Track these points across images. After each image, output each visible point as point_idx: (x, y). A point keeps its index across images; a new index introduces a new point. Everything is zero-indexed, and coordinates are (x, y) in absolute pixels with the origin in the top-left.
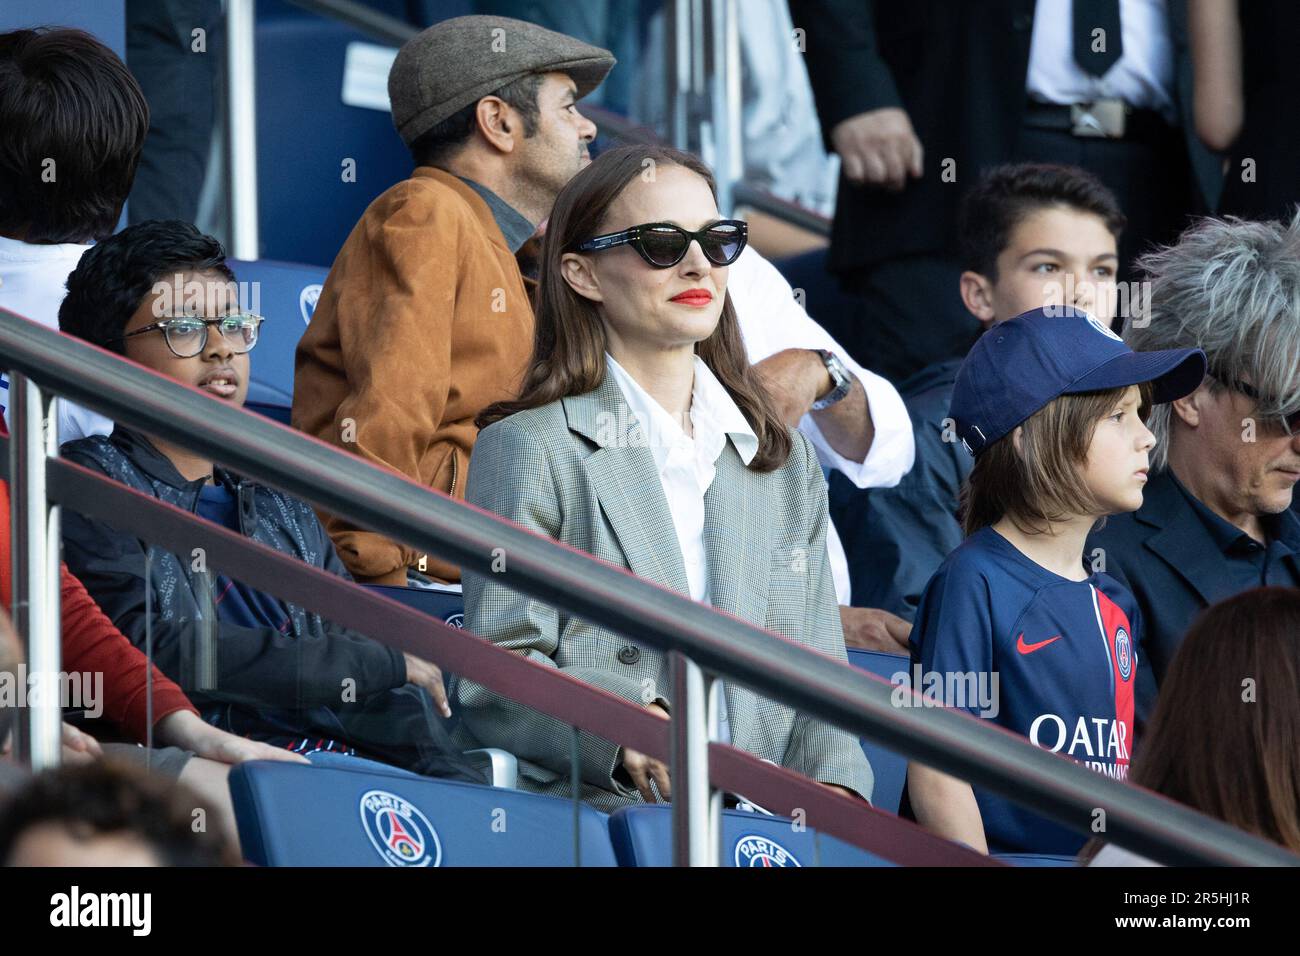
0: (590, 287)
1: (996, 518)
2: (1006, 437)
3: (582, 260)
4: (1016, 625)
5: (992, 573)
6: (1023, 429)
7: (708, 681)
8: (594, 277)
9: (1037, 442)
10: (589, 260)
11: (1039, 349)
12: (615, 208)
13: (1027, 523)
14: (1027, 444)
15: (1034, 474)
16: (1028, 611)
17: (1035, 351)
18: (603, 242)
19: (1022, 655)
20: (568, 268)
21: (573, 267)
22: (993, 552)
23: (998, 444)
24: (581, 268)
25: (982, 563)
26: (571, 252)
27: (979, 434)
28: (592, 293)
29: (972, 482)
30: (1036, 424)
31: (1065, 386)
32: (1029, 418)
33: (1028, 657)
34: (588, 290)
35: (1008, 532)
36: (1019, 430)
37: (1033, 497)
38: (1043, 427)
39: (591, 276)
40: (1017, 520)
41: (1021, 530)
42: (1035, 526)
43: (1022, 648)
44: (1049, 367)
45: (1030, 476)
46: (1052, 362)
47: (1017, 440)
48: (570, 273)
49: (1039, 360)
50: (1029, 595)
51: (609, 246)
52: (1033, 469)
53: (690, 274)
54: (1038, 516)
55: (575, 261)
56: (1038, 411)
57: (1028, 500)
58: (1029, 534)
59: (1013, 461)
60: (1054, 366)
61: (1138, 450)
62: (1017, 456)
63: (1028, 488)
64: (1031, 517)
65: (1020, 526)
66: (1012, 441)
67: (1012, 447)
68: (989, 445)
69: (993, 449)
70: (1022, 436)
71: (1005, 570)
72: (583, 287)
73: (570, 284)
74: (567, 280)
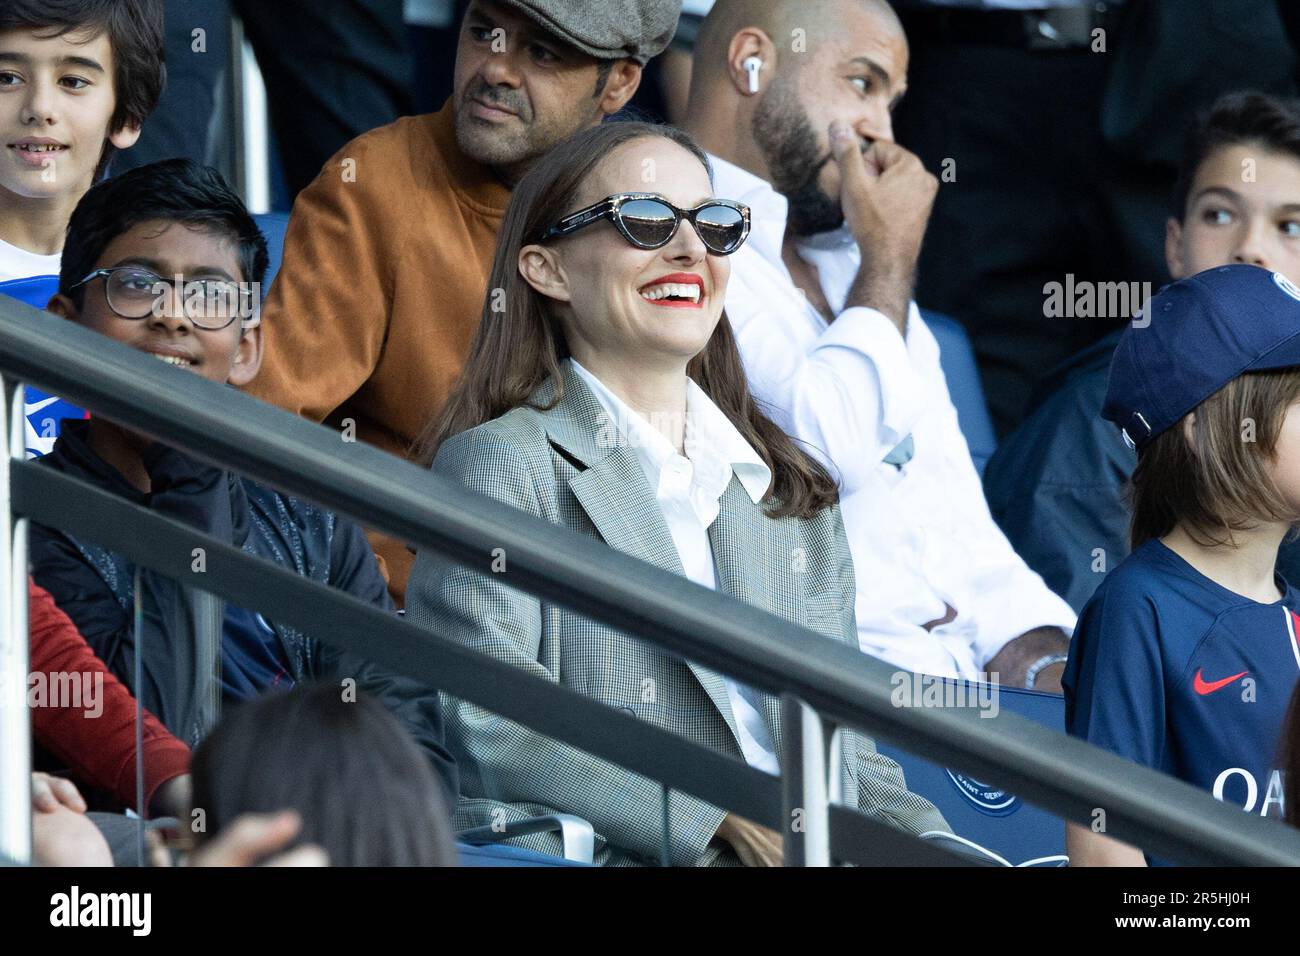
0: (555, 283)
1: (1166, 529)
2: (1176, 426)
3: (546, 253)
4: (1191, 659)
5: (1162, 597)
6: (1196, 416)
7: (828, 730)
8: (562, 272)
9: (1214, 432)
10: (555, 252)
11: (1214, 316)
13: (1204, 533)
14: (1199, 434)
15: (1210, 471)
16: (1206, 641)
17: (1210, 319)
18: (573, 222)
19: (1200, 695)
20: (528, 265)
21: (535, 262)
22: (1163, 571)
23: (1166, 434)
24: (545, 262)
25: (1149, 584)
26: (532, 244)
27: (1141, 421)
28: (555, 290)
29: (1135, 483)
30: (1212, 409)
31: (1248, 362)
32: (1203, 402)
33: (1205, 698)
34: (551, 288)
35: (1180, 546)
36: (1191, 418)
37: (1210, 500)
38: (1221, 414)
40: (1192, 529)
41: (1198, 543)
42: (1213, 535)
43: (1201, 687)
44: (1228, 338)
45: (1206, 474)
46: (1231, 333)
47: (1189, 431)
48: (530, 269)
49: (1216, 332)
50: (1206, 622)
51: (580, 226)
52: (1209, 465)
53: (678, 258)
54: (1217, 523)
55: (539, 255)
56: (1216, 392)
57: (1204, 504)
58: (1206, 546)
59: (1185, 457)
60: (1234, 338)
62: (1190, 451)
63: (1204, 490)
64: (1208, 525)
65: (1197, 538)
66: (1183, 433)
67: (1183, 439)
68: (1155, 437)
69: (1160, 441)
70: (1194, 424)
71: (1177, 591)
72: (547, 285)
73: (533, 284)
74: (527, 278)
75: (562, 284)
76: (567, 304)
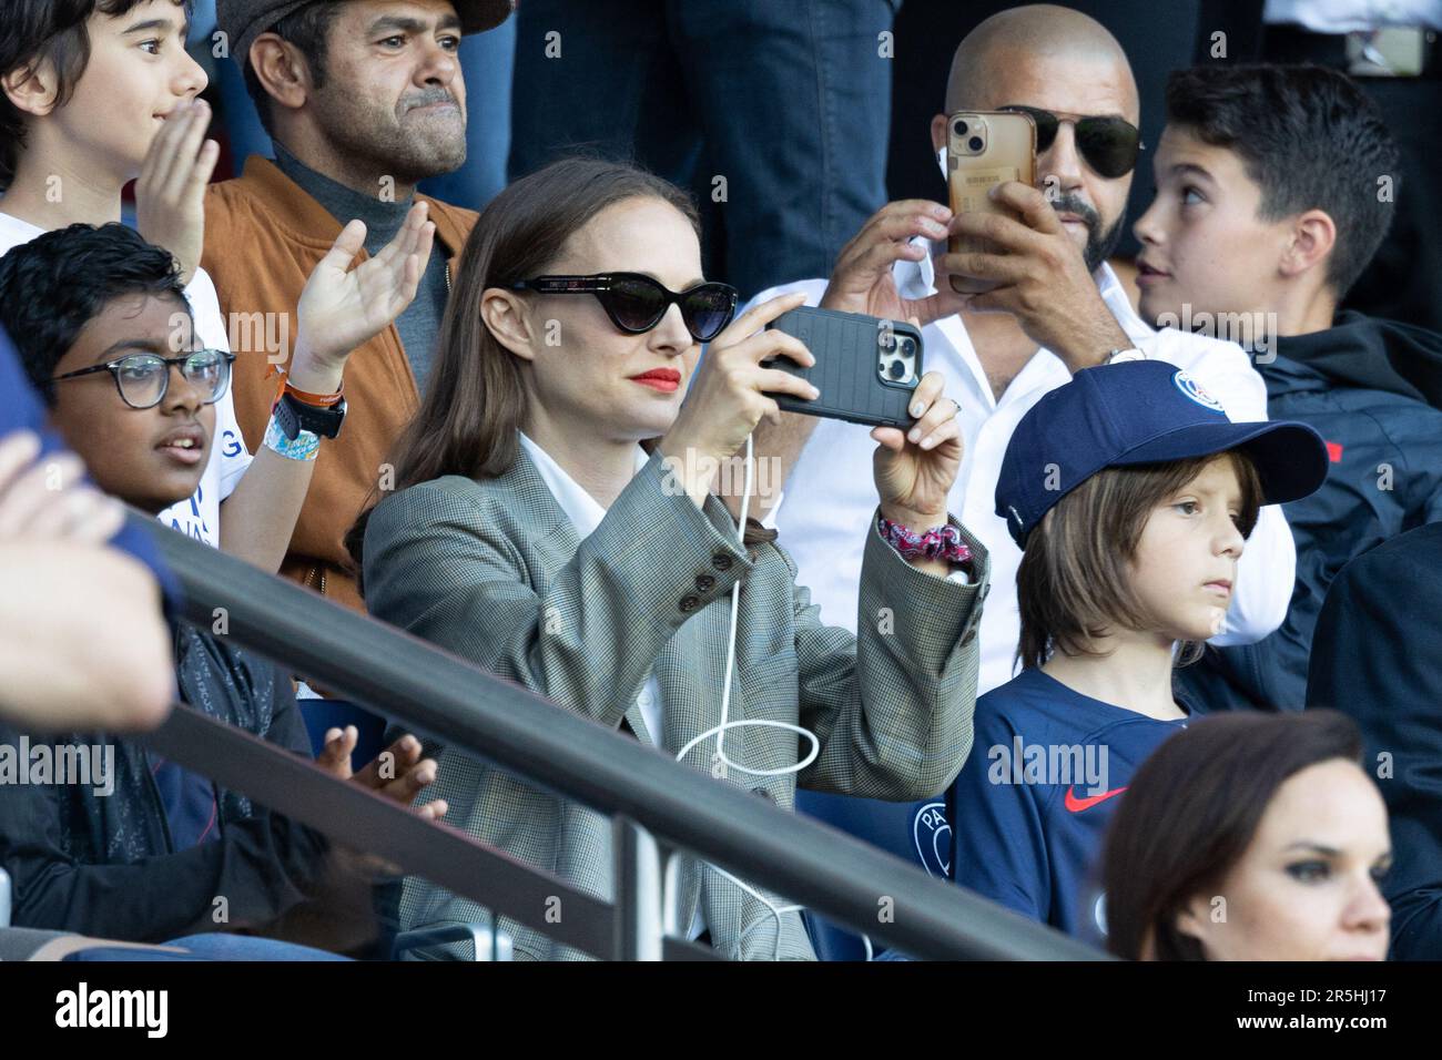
0: (519, 338)
3: (514, 300)
6: (1057, 511)
8: (528, 325)
10: (524, 302)
12: (576, 242)
18: (553, 284)
20: (491, 307)
21: (499, 307)
23: (1035, 529)
24: (510, 310)
26: (501, 288)
27: (1015, 517)
28: (520, 347)
30: (1073, 505)
31: (1113, 457)
32: (1065, 497)
34: (514, 340)
38: (1081, 509)
39: (522, 322)
44: (1099, 432)
46: (1102, 423)
48: (493, 314)
51: (562, 291)
53: (663, 348)
55: (503, 300)
56: (1077, 488)
58: (1070, 655)
60: (1105, 430)
61: (1215, 554)
66: (1044, 528)
67: (1043, 535)
68: (1028, 532)
70: (1054, 519)
72: (509, 337)
73: (491, 329)
74: (487, 322)
75: (527, 340)
76: (529, 362)
